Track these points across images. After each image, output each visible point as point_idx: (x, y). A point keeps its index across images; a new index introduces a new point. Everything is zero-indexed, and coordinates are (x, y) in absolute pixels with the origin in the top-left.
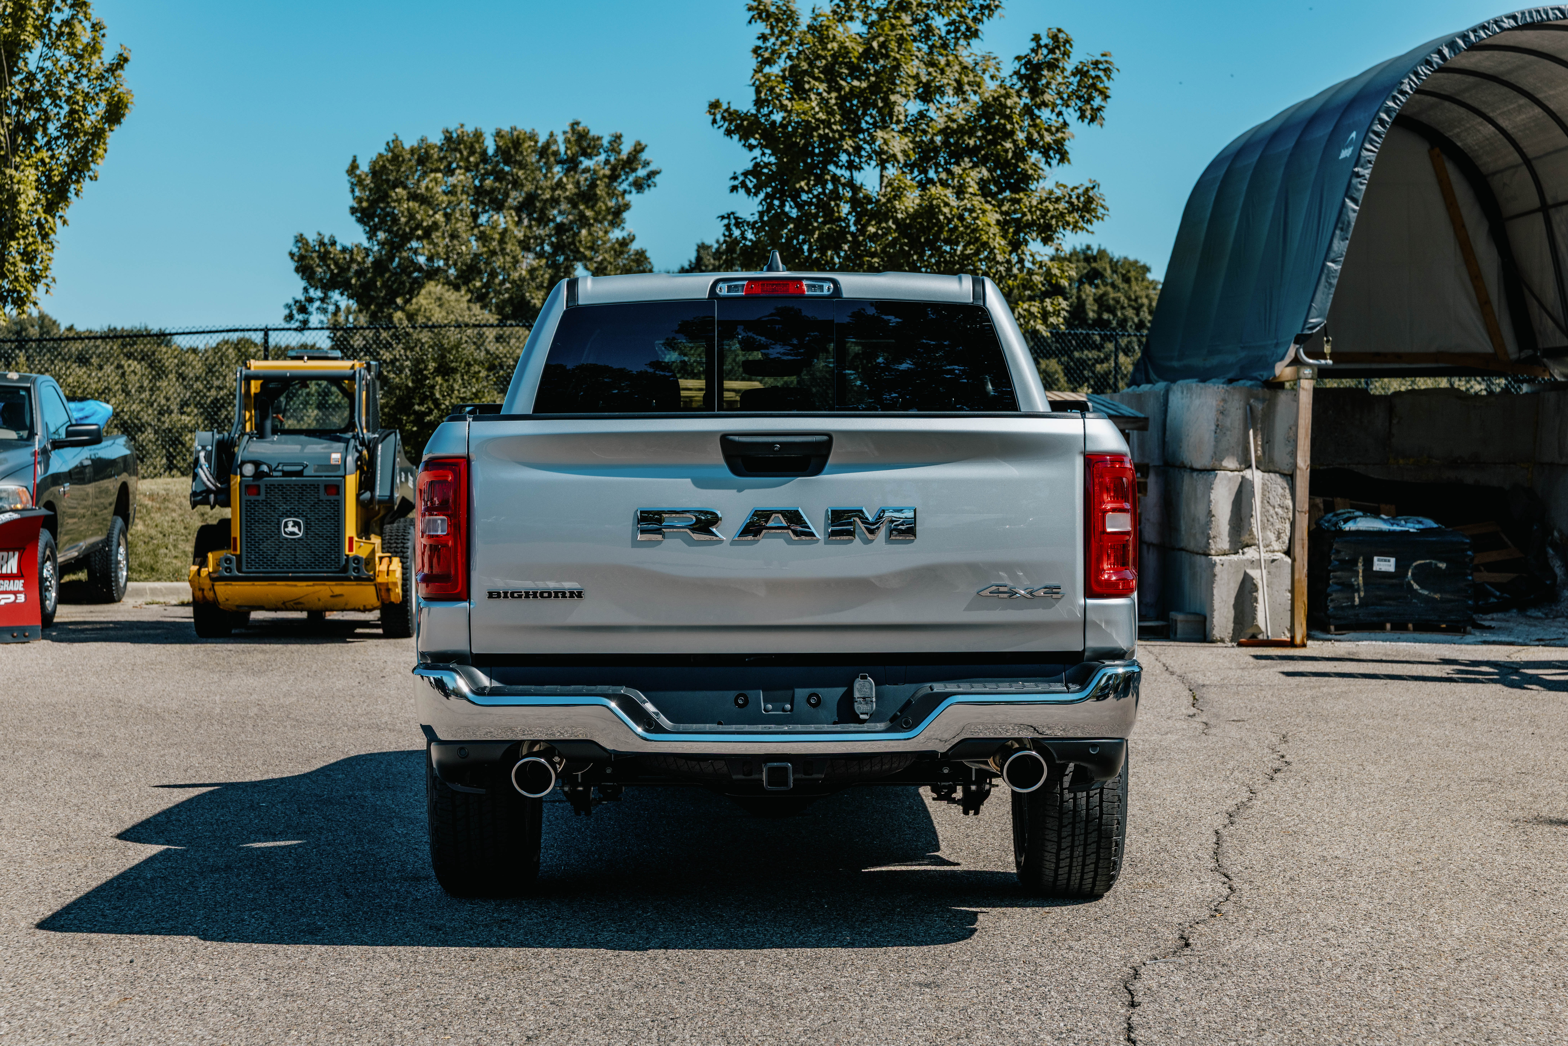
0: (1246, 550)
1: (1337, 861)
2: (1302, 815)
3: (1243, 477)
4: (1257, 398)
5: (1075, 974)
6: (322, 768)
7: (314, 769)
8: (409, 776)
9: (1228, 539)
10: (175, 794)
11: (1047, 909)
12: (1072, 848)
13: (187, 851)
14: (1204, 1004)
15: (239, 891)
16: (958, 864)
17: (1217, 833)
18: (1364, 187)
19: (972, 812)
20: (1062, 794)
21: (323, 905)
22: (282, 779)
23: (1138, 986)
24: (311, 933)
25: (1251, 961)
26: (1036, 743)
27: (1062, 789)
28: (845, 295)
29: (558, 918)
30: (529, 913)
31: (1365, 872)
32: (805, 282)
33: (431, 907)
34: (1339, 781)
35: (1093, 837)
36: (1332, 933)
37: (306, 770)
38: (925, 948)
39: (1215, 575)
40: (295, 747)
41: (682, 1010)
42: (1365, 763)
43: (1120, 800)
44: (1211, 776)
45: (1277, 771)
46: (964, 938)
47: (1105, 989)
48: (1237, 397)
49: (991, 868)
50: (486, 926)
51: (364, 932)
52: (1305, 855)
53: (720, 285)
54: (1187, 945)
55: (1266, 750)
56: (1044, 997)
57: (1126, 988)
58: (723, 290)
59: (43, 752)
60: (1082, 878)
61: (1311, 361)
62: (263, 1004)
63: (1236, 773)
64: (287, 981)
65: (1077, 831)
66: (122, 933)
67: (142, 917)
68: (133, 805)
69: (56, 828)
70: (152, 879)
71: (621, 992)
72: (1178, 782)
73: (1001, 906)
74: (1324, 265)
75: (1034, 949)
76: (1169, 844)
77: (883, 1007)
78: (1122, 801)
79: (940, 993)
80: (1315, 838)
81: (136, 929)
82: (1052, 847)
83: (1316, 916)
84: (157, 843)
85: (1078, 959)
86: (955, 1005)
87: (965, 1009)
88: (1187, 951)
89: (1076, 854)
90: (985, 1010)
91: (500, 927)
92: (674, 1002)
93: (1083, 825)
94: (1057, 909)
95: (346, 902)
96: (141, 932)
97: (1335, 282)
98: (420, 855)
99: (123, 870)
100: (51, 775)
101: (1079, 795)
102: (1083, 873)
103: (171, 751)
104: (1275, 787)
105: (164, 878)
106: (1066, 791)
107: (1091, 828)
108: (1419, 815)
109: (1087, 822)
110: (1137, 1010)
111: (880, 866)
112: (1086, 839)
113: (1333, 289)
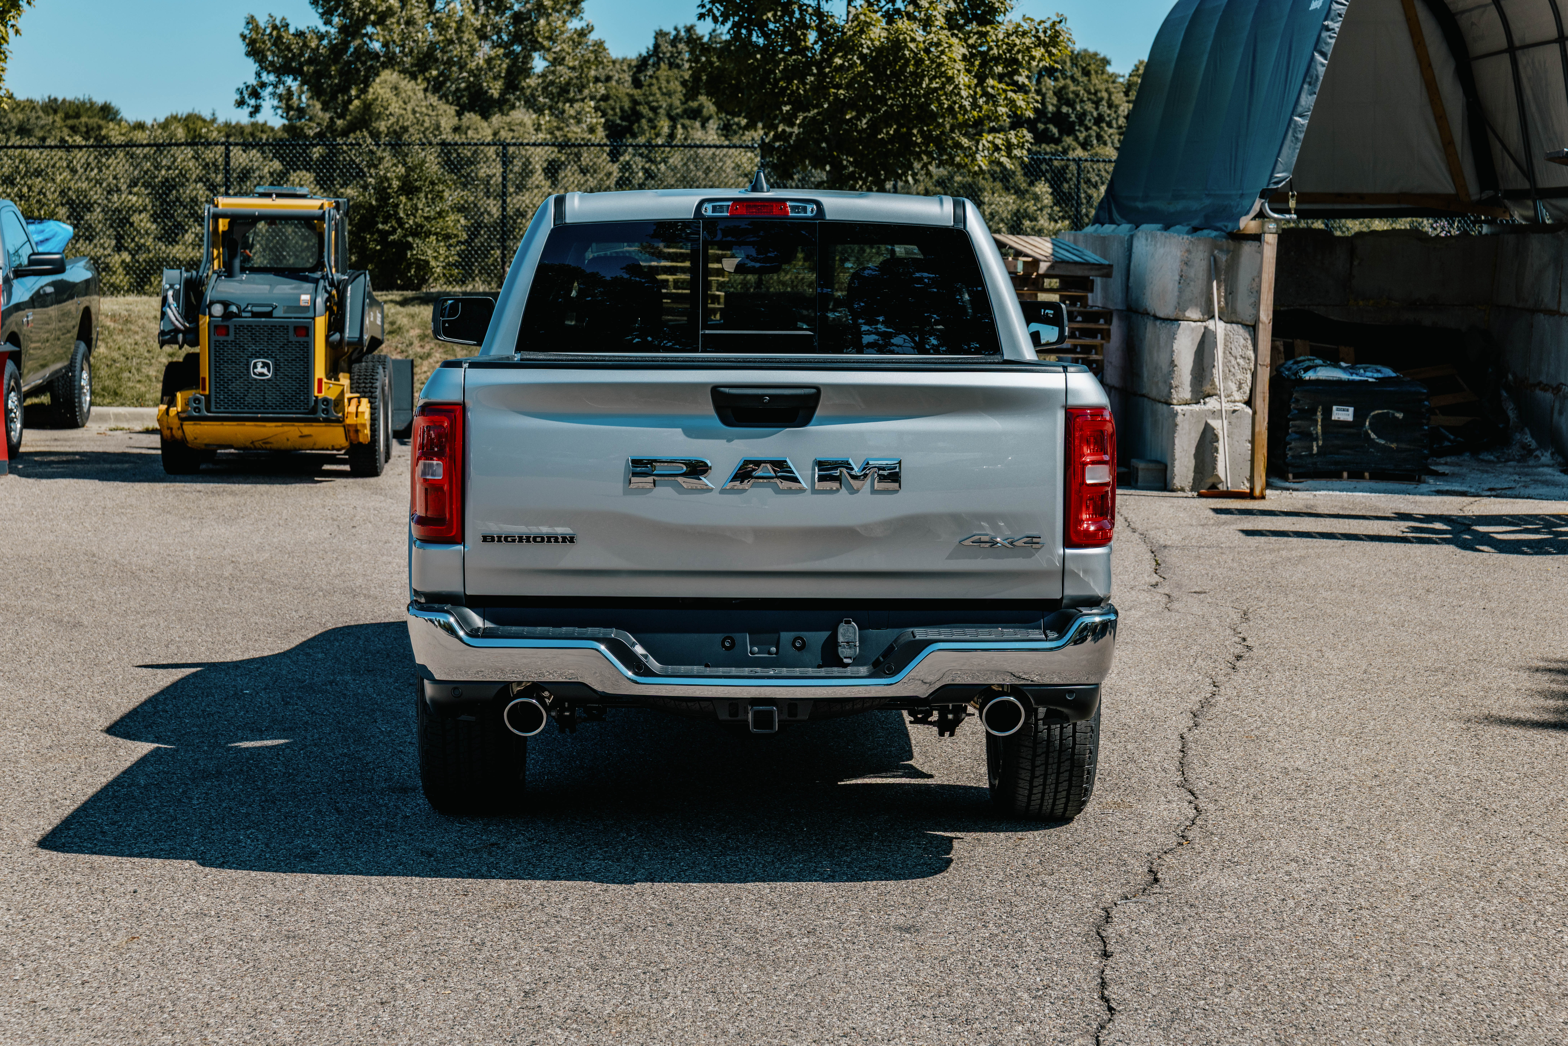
0: (1207, 400)
1: (1299, 774)
2: (1264, 715)
3: (1206, 328)
4: (1221, 250)
5: (1049, 916)
6: (302, 644)
7: (293, 646)
8: (388, 656)
9: (1190, 389)
10: (159, 677)
11: (1020, 834)
12: (1045, 776)
13: (177, 750)
14: (1173, 954)
15: (232, 804)
16: (931, 776)
17: (1182, 738)
18: (1333, 41)
19: (947, 734)
20: (1036, 725)
21: (315, 823)
22: (263, 658)
23: (1110, 931)
24: (306, 859)
25: (1217, 900)
26: (1015, 690)
27: (1037, 720)
28: (828, 217)
29: (545, 842)
30: (517, 835)
31: (1325, 789)
32: (788, 204)
33: (421, 827)
34: (1299, 672)
35: (1066, 765)
36: (1294, 864)
37: (286, 647)
38: (903, 883)
39: (1176, 425)
40: (273, 616)
41: (672, 960)
42: (1324, 649)
43: (1092, 731)
44: (1175, 665)
45: (1239, 658)
46: (941, 871)
47: (1079, 934)
48: (1201, 248)
49: (963, 782)
50: (476, 851)
51: (358, 858)
52: (1267, 766)
53: (706, 205)
54: (1156, 880)
55: (1228, 631)
56: (1020, 945)
57: (1098, 934)
58: (708, 211)
59: (23, 619)
60: (1054, 804)
61: (1276, 216)
62: (267, 947)
63: (1199, 661)
64: (287, 919)
65: (1051, 761)
66: (122, 855)
67: (141, 835)
68: (119, 690)
69: (45, 719)
70: (145, 787)
71: (612, 936)
72: (1143, 671)
73: (975, 831)
74: (1291, 119)
75: (1008, 884)
76: (1136, 752)
77: (865, 957)
78: (1094, 731)
79: (920, 940)
80: (1277, 745)
81: (136, 851)
82: (1025, 775)
83: (1278, 844)
84: (147, 740)
85: (1051, 899)
86: (935, 954)
87: (944, 960)
88: (1156, 889)
89: (1049, 781)
90: (964, 961)
91: (490, 854)
92: (664, 949)
93: (1056, 754)
94: (1030, 835)
95: (337, 819)
96: (141, 855)
97: (1301, 136)
98: (406, 760)
99: (116, 774)
100: (35, 649)
101: (1053, 727)
102: (1055, 799)
103: (151, 620)
104: (1238, 678)
105: (158, 785)
106: (1041, 722)
107: (1064, 758)
108: (1376, 715)
109: (1061, 751)
110: (1110, 962)
111: (856, 777)
112: (1059, 767)
113: (1300, 144)
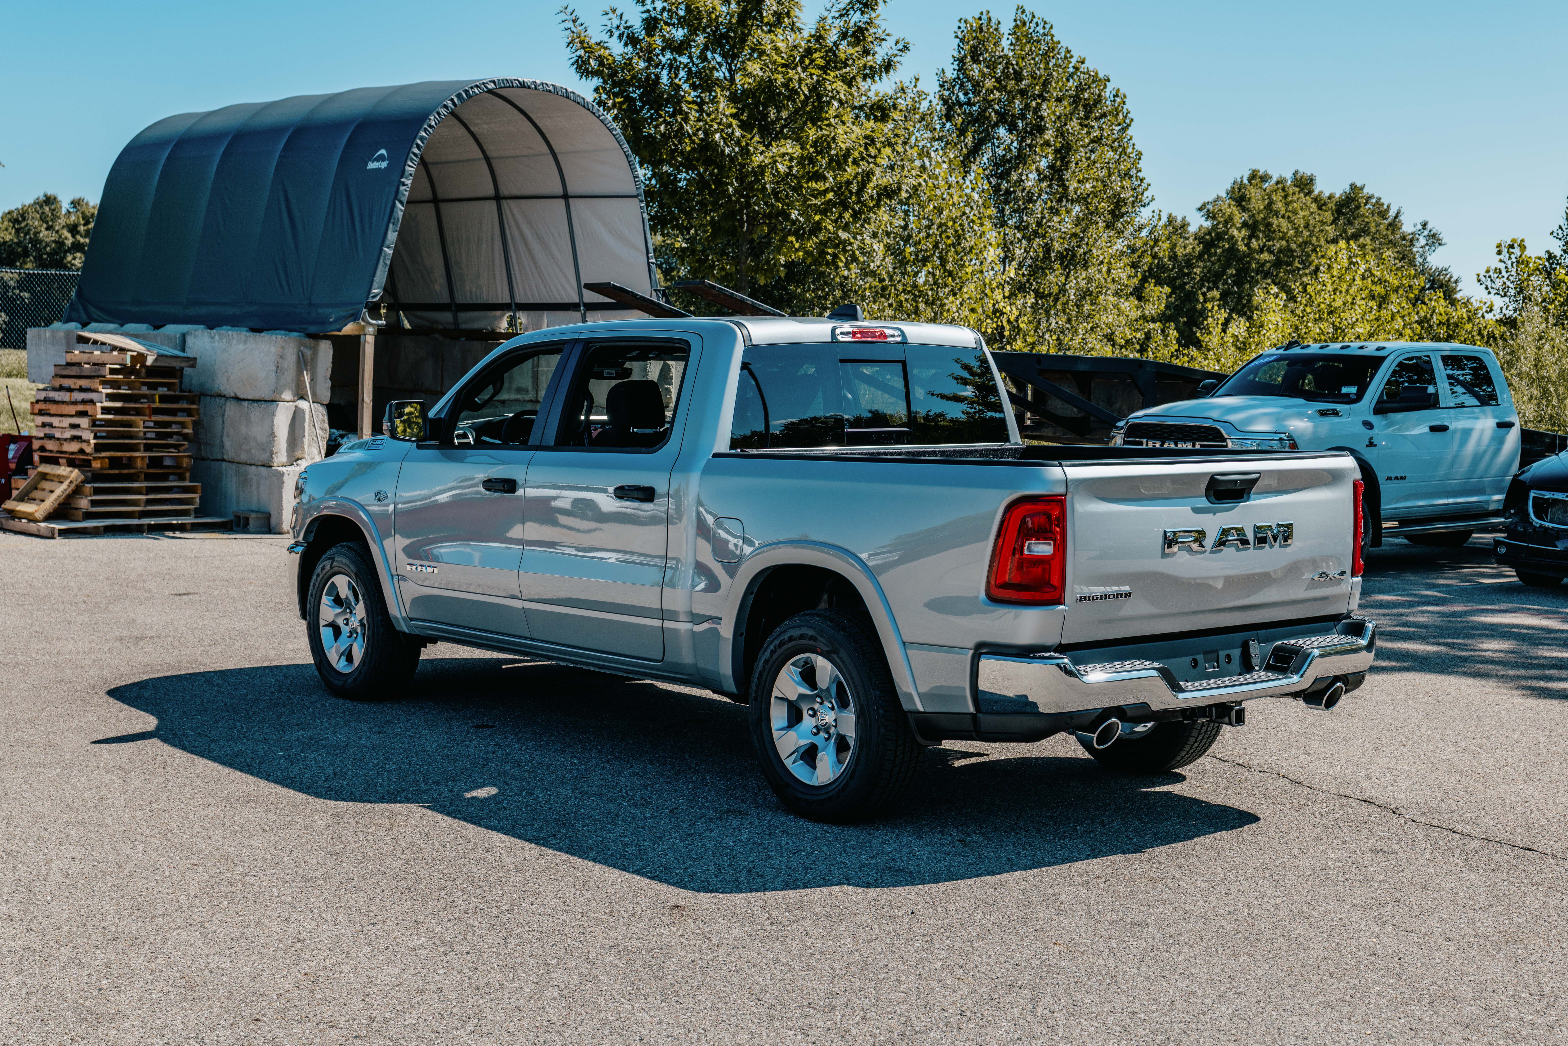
0: (299, 462)
3: (296, 407)
4: (305, 347)
9: (285, 454)
18: (407, 193)
39: (283, 482)
48: (292, 345)
61: (374, 322)
74: (381, 250)
97: (388, 262)
113: (387, 268)
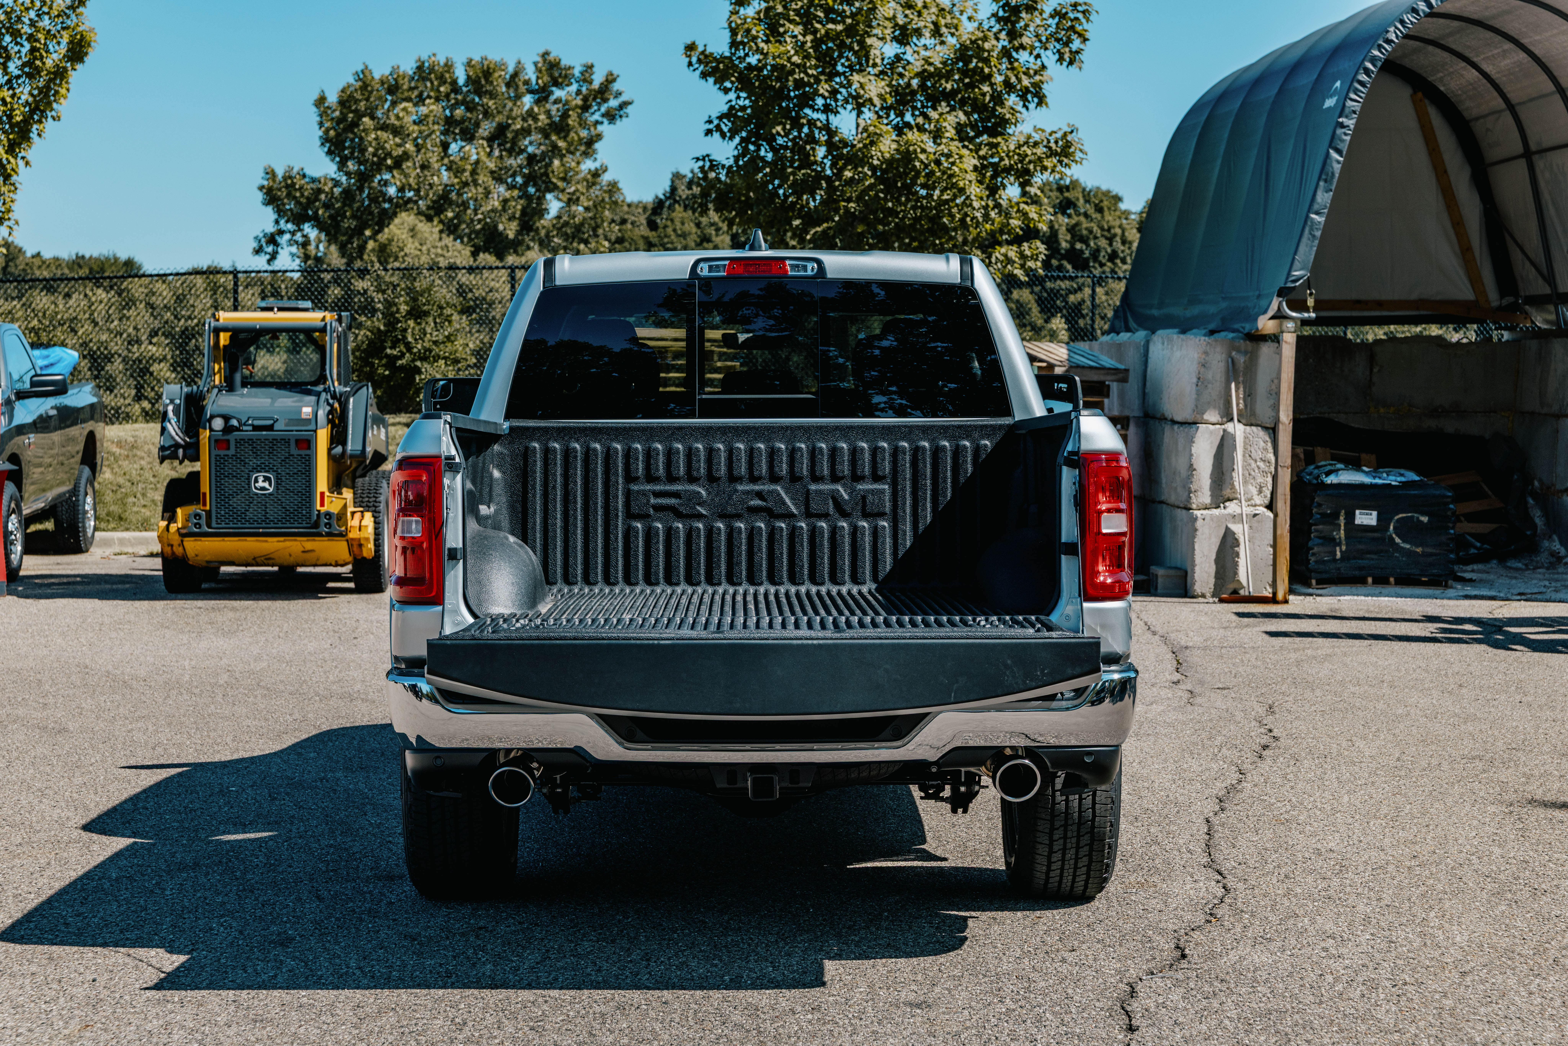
0: (1227, 504)
1: (1332, 855)
2: (1294, 799)
3: (1224, 430)
4: (1239, 351)
5: (1070, 991)
6: (294, 745)
7: (285, 746)
8: (383, 754)
9: (1209, 493)
10: (143, 776)
11: (1038, 913)
12: (1064, 850)
13: (154, 845)
14: (1204, 1027)
15: (208, 894)
16: (945, 859)
17: (1208, 821)
18: (1348, 138)
19: (960, 810)
20: (1053, 796)
21: (294, 910)
22: (252, 758)
23: (1135, 1006)
24: (282, 944)
25: (1250, 975)
26: (1030, 752)
27: (1054, 791)
28: (829, 276)
29: (537, 925)
30: (506, 919)
31: (1361, 868)
32: (788, 262)
33: (407, 912)
34: (1329, 760)
35: (1086, 840)
36: (1331, 941)
37: (277, 747)
38: (914, 960)
39: (1196, 530)
40: (266, 720)
41: (667, 1037)
42: (1354, 739)
43: (1113, 802)
44: (1199, 754)
45: (1265, 747)
46: (954, 948)
47: (1102, 1009)
48: (1218, 349)
49: (978, 864)
50: (463, 935)
51: (337, 943)
52: (1299, 847)
53: (701, 265)
54: (1184, 956)
55: (1254, 723)
56: (1039, 1019)
57: (1123, 1008)
58: (704, 271)
60: (1074, 881)
61: (1294, 314)
62: (232, 1031)
63: (1224, 750)
65: (1069, 834)
66: (85, 945)
67: (106, 926)
68: (99, 790)
70: (117, 879)
71: (603, 1015)
72: (1166, 761)
73: (991, 910)
74: (1307, 217)
75: (1026, 961)
76: (1160, 835)
77: (873, 1032)
78: (1115, 802)
79: (932, 1015)
80: (1308, 827)
81: (100, 941)
82: (1043, 850)
83: (1313, 922)
84: (124, 836)
85: (1072, 974)
86: (947, 1029)
87: (958, 1034)
88: (1184, 964)
89: (1068, 856)
90: (979, 1036)
91: (477, 937)
92: (658, 1026)
93: (1075, 828)
94: (1048, 913)
95: (318, 906)
96: (105, 945)
97: (1318, 234)
98: (394, 849)
99: (87, 869)
101: (1071, 797)
102: (1074, 876)
103: (139, 725)
104: (1265, 766)
105: (130, 878)
106: (1058, 793)
107: (1083, 831)
108: (1412, 800)
109: (1080, 824)
110: (1136, 1035)
111: (866, 861)
112: (1078, 842)
113: (1316, 242)
